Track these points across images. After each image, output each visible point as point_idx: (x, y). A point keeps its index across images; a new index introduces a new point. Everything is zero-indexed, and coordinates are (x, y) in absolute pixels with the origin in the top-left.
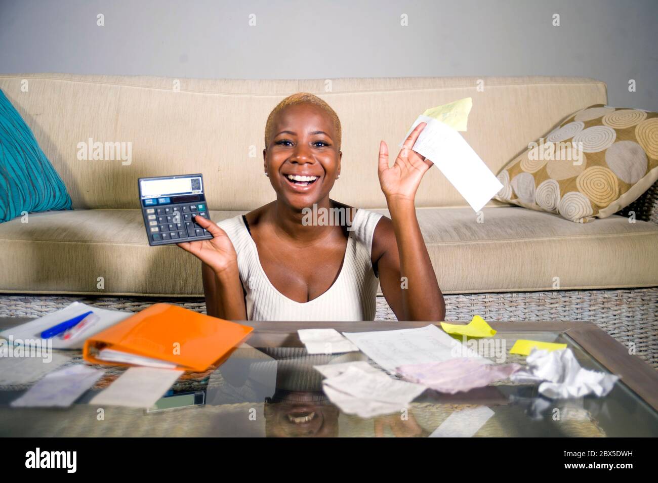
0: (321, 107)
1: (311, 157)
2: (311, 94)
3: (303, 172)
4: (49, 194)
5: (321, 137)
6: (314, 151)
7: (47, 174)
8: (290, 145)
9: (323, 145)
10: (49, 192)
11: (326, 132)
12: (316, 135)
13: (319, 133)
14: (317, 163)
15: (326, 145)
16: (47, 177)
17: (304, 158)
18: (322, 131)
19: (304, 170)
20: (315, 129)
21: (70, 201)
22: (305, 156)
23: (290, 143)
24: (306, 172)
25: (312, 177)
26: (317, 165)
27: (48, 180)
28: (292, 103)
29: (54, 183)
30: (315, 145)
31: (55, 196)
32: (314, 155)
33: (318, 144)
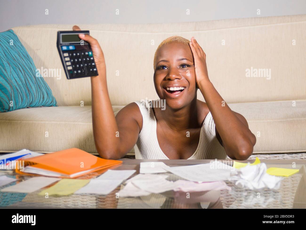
0: (185, 43)
1: (178, 75)
2: (178, 36)
3: (174, 85)
4: (39, 96)
5: (185, 62)
6: (180, 71)
7: (39, 84)
8: (166, 68)
9: (186, 66)
10: (40, 95)
11: (187, 59)
12: (182, 61)
13: (183, 59)
14: (183, 78)
15: (188, 66)
16: (39, 86)
17: (174, 76)
18: (185, 58)
19: (175, 84)
20: (181, 57)
21: (55, 101)
22: (174, 75)
23: (165, 67)
24: (177, 85)
25: (180, 87)
26: (183, 80)
27: (39, 88)
28: (166, 43)
29: (43, 90)
30: (181, 67)
31: (43, 98)
32: (180, 74)
33: (183, 66)
